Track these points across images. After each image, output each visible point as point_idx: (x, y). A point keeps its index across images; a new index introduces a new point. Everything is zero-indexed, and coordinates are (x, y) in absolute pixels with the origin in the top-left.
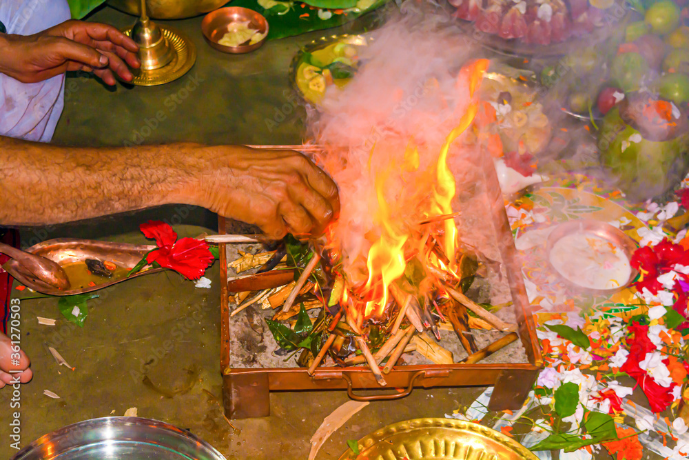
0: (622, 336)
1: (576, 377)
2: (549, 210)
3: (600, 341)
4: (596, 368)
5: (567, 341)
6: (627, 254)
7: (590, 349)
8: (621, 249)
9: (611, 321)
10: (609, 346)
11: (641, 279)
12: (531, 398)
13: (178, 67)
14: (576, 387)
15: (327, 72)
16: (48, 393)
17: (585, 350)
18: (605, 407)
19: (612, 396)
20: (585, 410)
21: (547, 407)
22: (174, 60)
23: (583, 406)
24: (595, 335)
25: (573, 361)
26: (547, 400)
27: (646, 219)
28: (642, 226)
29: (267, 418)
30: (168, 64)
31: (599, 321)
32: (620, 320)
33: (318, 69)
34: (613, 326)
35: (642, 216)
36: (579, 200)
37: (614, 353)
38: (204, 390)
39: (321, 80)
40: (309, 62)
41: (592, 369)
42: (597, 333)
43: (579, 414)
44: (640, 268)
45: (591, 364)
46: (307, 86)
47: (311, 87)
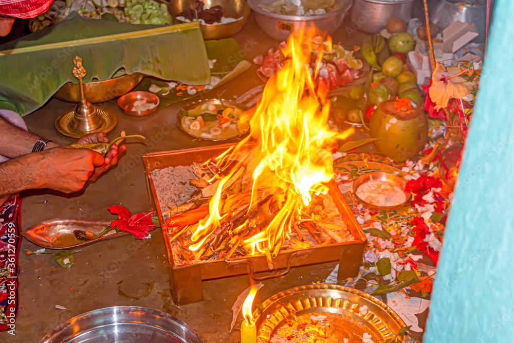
0: (409, 231)
1: (387, 254)
2: (349, 173)
3: (397, 235)
4: (398, 249)
5: (376, 238)
6: (401, 188)
7: (391, 239)
8: (397, 186)
9: (400, 224)
10: (402, 237)
11: (413, 199)
12: (362, 270)
13: (107, 127)
14: (388, 260)
15: (200, 118)
16: (57, 306)
17: (389, 240)
18: (408, 267)
19: (411, 261)
20: (397, 272)
21: (373, 274)
22: (104, 124)
23: (394, 269)
24: (393, 233)
25: (383, 247)
26: (372, 269)
27: (407, 171)
28: (406, 175)
29: (201, 302)
30: (100, 127)
31: (394, 225)
32: (406, 223)
33: (194, 118)
34: (402, 227)
35: (405, 170)
36: (366, 166)
37: (406, 240)
38: (158, 293)
39: (197, 123)
40: (187, 115)
41: (395, 250)
42: (394, 231)
43: (394, 274)
44: (411, 193)
45: (394, 248)
46: (189, 128)
47: (191, 127)
